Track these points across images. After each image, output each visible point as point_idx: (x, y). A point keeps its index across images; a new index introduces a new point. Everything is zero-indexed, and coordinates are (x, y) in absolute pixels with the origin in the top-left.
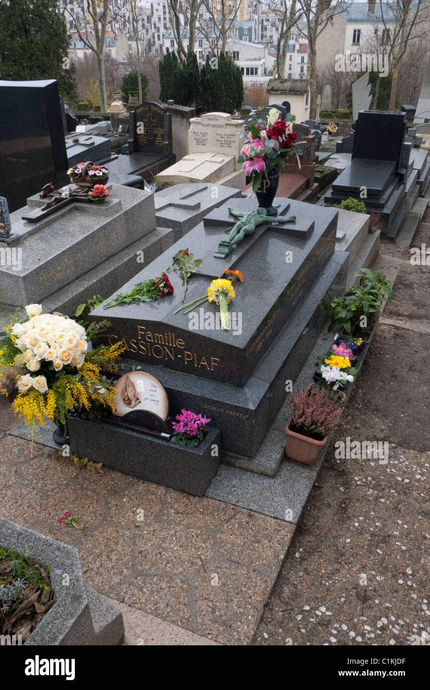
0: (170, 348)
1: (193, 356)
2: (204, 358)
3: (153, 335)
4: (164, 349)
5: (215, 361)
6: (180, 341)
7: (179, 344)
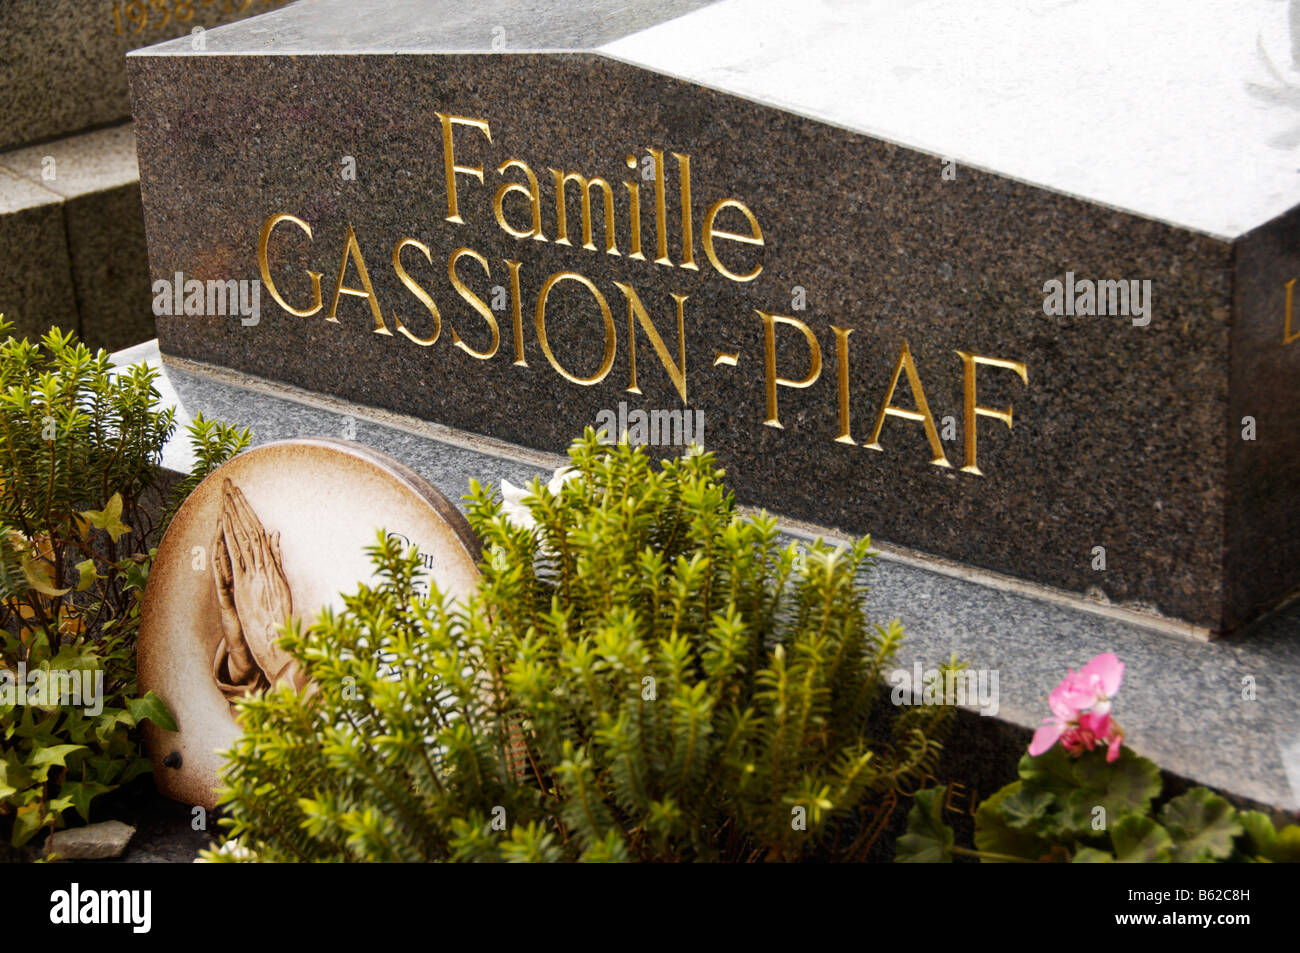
0: (656, 288)
1: (827, 341)
2: (906, 362)
3: (547, 182)
4: (619, 303)
5: (996, 387)
6: (732, 221)
7: (721, 246)
